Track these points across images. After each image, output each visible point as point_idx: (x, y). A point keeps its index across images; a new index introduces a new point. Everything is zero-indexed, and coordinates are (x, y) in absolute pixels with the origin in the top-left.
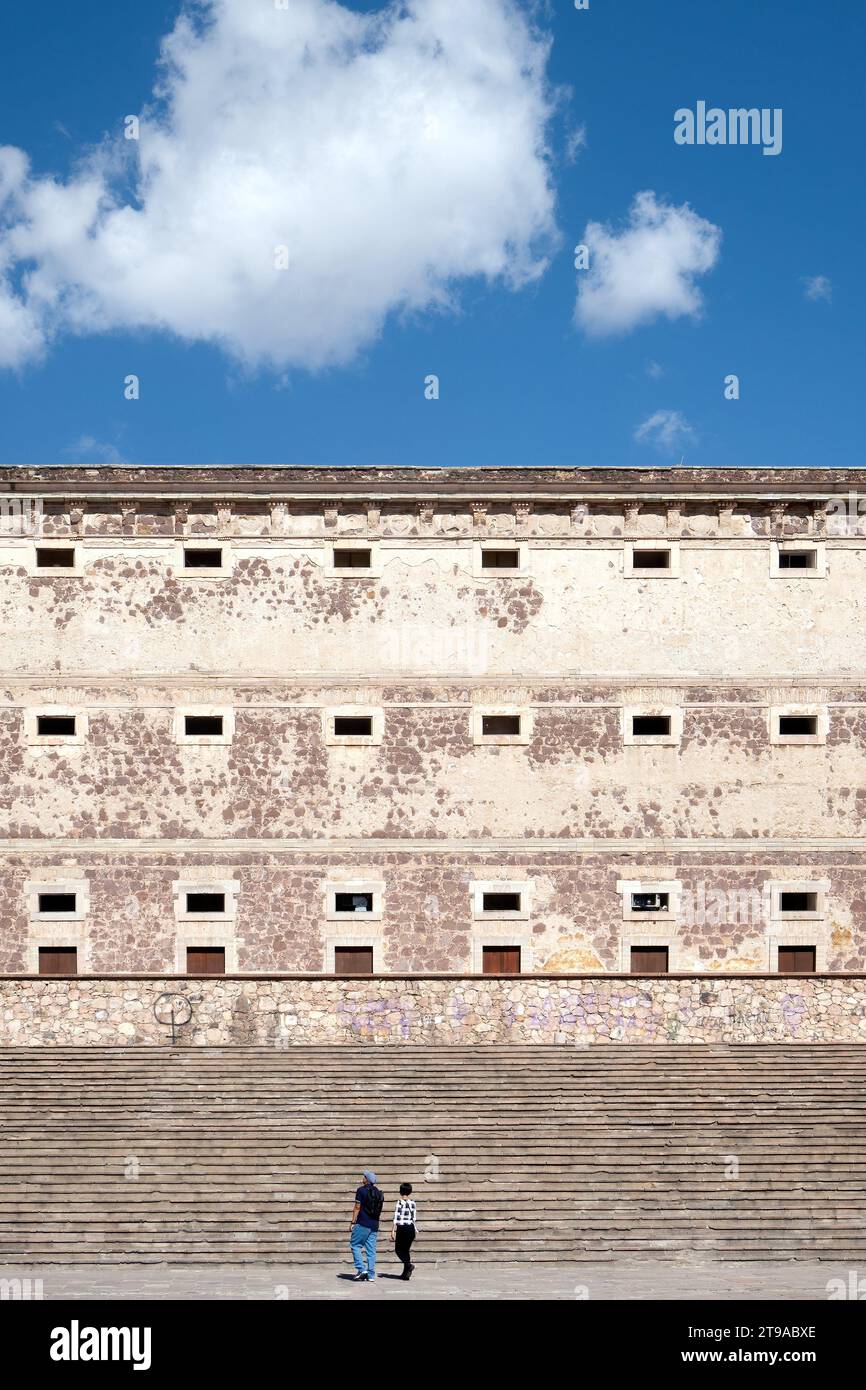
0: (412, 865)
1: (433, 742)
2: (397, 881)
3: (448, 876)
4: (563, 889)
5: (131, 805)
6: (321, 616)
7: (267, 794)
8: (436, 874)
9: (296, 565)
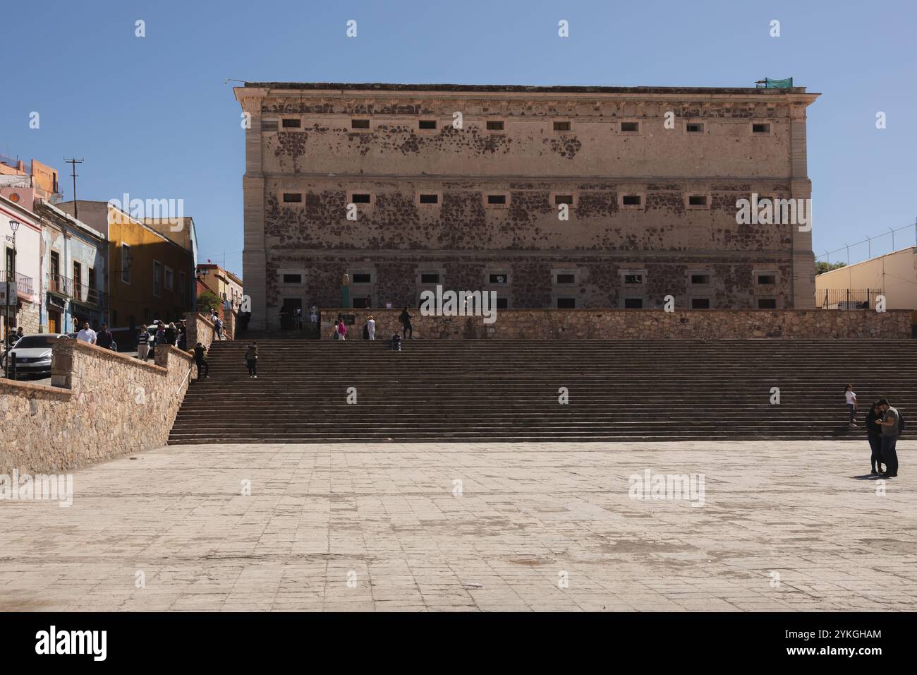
0: (524, 262)
1: (533, 207)
2: (518, 269)
3: (541, 266)
4: (593, 273)
5: (395, 234)
6: (481, 151)
7: (458, 230)
8: (535, 266)
9: (470, 128)
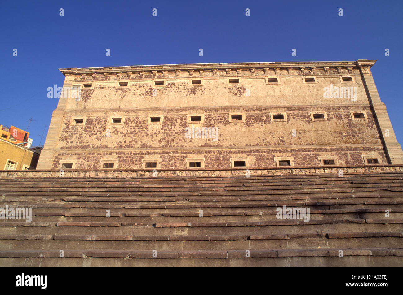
0: (213, 154)
1: (218, 122)
2: (208, 158)
3: (223, 157)
4: (258, 159)
5: (133, 139)
6: (188, 94)
7: (171, 136)
8: (220, 156)
9: (182, 84)
